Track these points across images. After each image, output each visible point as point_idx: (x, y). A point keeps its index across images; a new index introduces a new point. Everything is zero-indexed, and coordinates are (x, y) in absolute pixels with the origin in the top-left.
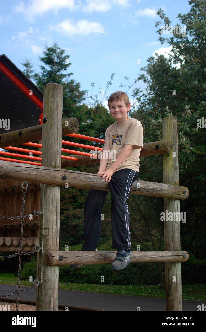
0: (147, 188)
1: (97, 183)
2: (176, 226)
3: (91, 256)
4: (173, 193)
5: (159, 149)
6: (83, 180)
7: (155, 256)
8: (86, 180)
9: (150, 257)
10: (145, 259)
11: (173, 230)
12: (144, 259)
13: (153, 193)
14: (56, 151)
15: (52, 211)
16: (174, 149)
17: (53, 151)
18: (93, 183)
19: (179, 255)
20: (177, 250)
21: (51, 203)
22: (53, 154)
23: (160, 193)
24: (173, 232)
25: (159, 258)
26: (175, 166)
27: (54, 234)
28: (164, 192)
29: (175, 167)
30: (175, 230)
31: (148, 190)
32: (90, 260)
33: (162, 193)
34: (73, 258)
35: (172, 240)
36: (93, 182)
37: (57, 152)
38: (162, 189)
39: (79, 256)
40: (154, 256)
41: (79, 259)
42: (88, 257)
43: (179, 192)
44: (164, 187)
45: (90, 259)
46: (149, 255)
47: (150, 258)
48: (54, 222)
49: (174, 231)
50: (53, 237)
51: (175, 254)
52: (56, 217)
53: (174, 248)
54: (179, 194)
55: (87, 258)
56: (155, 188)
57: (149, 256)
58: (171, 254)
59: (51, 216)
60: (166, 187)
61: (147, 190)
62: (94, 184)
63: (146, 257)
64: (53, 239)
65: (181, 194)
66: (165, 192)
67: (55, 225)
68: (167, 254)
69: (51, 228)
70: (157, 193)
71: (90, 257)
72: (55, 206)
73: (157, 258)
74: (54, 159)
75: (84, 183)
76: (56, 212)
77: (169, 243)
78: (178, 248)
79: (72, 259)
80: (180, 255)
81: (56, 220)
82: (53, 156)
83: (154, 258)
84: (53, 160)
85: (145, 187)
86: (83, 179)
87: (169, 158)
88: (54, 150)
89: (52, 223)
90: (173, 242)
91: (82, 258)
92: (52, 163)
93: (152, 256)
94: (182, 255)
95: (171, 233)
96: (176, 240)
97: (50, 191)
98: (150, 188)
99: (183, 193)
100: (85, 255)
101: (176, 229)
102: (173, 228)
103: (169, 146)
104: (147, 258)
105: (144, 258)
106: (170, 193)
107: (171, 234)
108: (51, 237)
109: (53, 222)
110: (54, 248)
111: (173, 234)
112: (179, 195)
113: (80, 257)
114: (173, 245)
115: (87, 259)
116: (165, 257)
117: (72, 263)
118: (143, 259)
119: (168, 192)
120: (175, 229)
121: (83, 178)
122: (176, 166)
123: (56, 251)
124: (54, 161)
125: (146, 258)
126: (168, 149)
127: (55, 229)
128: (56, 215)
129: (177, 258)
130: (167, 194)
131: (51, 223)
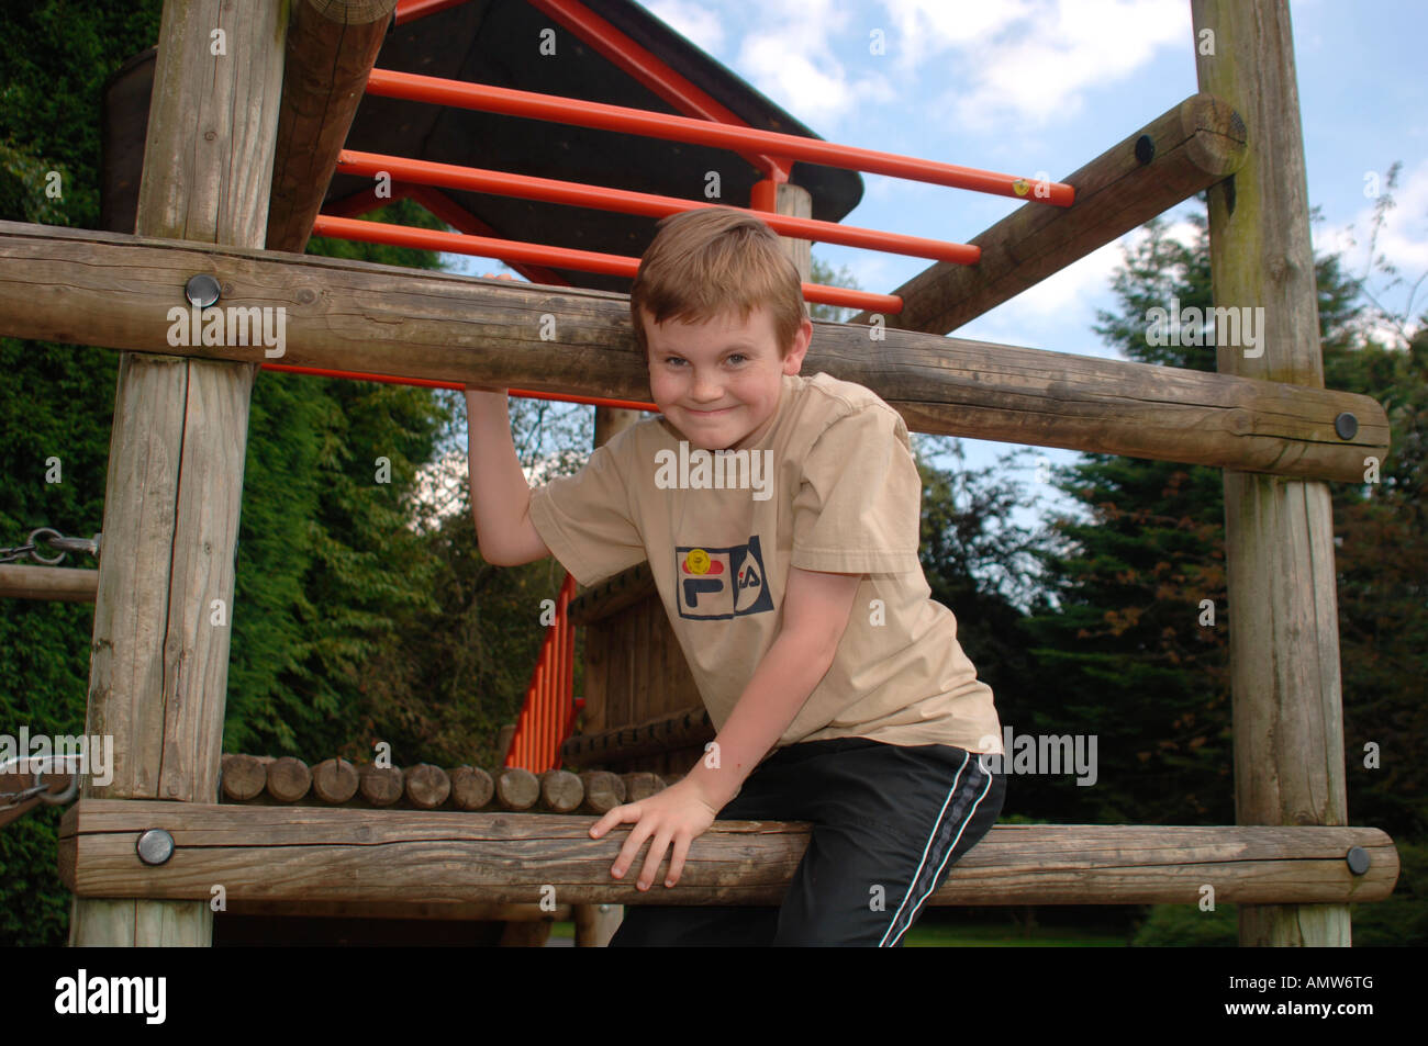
0: (995, 380)
1: (515, 333)
2: (1296, 660)
3: (445, 848)
4: (1249, 429)
5: (1153, 161)
6: (382, 313)
7: (1084, 859)
8: (405, 311)
9: (1035, 871)
10: (990, 882)
11: (1277, 685)
12: (977, 882)
13: (1059, 424)
14: (201, 137)
15: (139, 525)
16: (1265, 157)
17: (177, 138)
18: (475, 331)
19: (1309, 854)
20: (1305, 821)
21: (135, 474)
22: (176, 158)
23: (1124, 421)
24: (1279, 702)
25: (1124, 875)
26: (1281, 260)
27: (141, 685)
28: (1160, 416)
29: (1276, 268)
30: (1292, 688)
31: (1009, 399)
32: (442, 877)
33: (1140, 424)
34: (267, 852)
35: (1273, 756)
36: (481, 325)
37: (201, 142)
38: (1141, 396)
39: (332, 839)
40: (1073, 859)
41: (336, 860)
42: (421, 854)
43: (1298, 424)
44: (1154, 383)
45: (439, 867)
46: (1027, 853)
47: (1032, 878)
48: (146, 599)
49: (1284, 694)
50: (136, 702)
51: (1276, 850)
52: (165, 564)
53: (1284, 806)
54: (1301, 436)
55: (409, 857)
56: (1070, 385)
57: (1022, 859)
58: (1233, 848)
59: (131, 560)
60: (1179, 385)
61: (995, 398)
62: (485, 343)
63: (996, 870)
64: (136, 715)
65: (1316, 437)
66: (1174, 419)
67: (153, 623)
68: (1200, 853)
69: (130, 641)
70: (1095, 424)
71: (435, 854)
72: (164, 491)
73: (1101, 879)
74: (178, 187)
75: (393, 331)
76: (167, 529)
77: (1256, 778)
78: (1319, 808)
79: (264, 861)
80: (1325, 854)
81: (164, 586)
82: (176, 169)
83: (1070, 877)
84: (173, 190)
85: (976, 378)
86: (383, 307)
87: (1233, 215)
88: (183, 133)
89: (134, 610)
90: (1277, 766)
91: (362, 855)
92: (162, 216)
93: (1052, 859)
94: (1339, 853)
95: (1267, 706)
96: (1305, 750)
97: (140, 397)
98: (1027, 385)
99: (1331, 429)
100: (393, 835)
101: (1297, 680)
102: (1276, 675)
103: (1211, 125)
104: (1005, 875)
105: (974, 877)
106: (1217, 421)
107: (1267, 716)
108: (123, 701)
109: (141, 600)
110: (137, 779)
111: (1278, 716)
112: (1301, 446)
113: (340, 852)
114: (1277, 790)
115: (411, 869)
116: (1174, 870)
117: (272, 892)
118: (966, 882)
119: (1196, 417)
120: (1291, 676)
121: (378, 296)
122: (1286, 261)
123: (158, 799)
124: (180, 201)
125: (990, 876)
126: (1207, 147)
127: (152, 646)
128: (167, 551)
129: (1287, 877)
130: (1185, 431)
131: (131, 609)
